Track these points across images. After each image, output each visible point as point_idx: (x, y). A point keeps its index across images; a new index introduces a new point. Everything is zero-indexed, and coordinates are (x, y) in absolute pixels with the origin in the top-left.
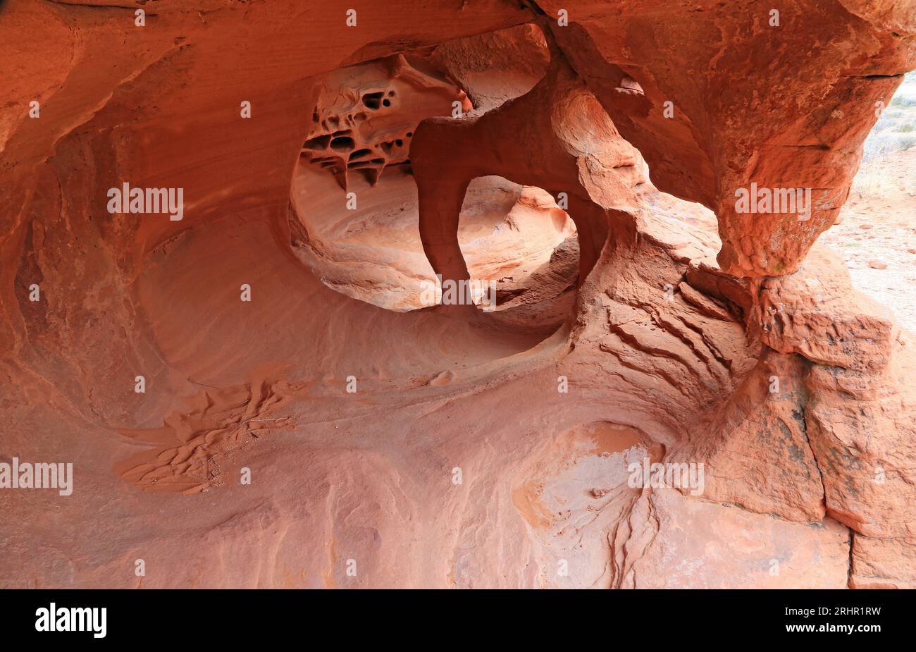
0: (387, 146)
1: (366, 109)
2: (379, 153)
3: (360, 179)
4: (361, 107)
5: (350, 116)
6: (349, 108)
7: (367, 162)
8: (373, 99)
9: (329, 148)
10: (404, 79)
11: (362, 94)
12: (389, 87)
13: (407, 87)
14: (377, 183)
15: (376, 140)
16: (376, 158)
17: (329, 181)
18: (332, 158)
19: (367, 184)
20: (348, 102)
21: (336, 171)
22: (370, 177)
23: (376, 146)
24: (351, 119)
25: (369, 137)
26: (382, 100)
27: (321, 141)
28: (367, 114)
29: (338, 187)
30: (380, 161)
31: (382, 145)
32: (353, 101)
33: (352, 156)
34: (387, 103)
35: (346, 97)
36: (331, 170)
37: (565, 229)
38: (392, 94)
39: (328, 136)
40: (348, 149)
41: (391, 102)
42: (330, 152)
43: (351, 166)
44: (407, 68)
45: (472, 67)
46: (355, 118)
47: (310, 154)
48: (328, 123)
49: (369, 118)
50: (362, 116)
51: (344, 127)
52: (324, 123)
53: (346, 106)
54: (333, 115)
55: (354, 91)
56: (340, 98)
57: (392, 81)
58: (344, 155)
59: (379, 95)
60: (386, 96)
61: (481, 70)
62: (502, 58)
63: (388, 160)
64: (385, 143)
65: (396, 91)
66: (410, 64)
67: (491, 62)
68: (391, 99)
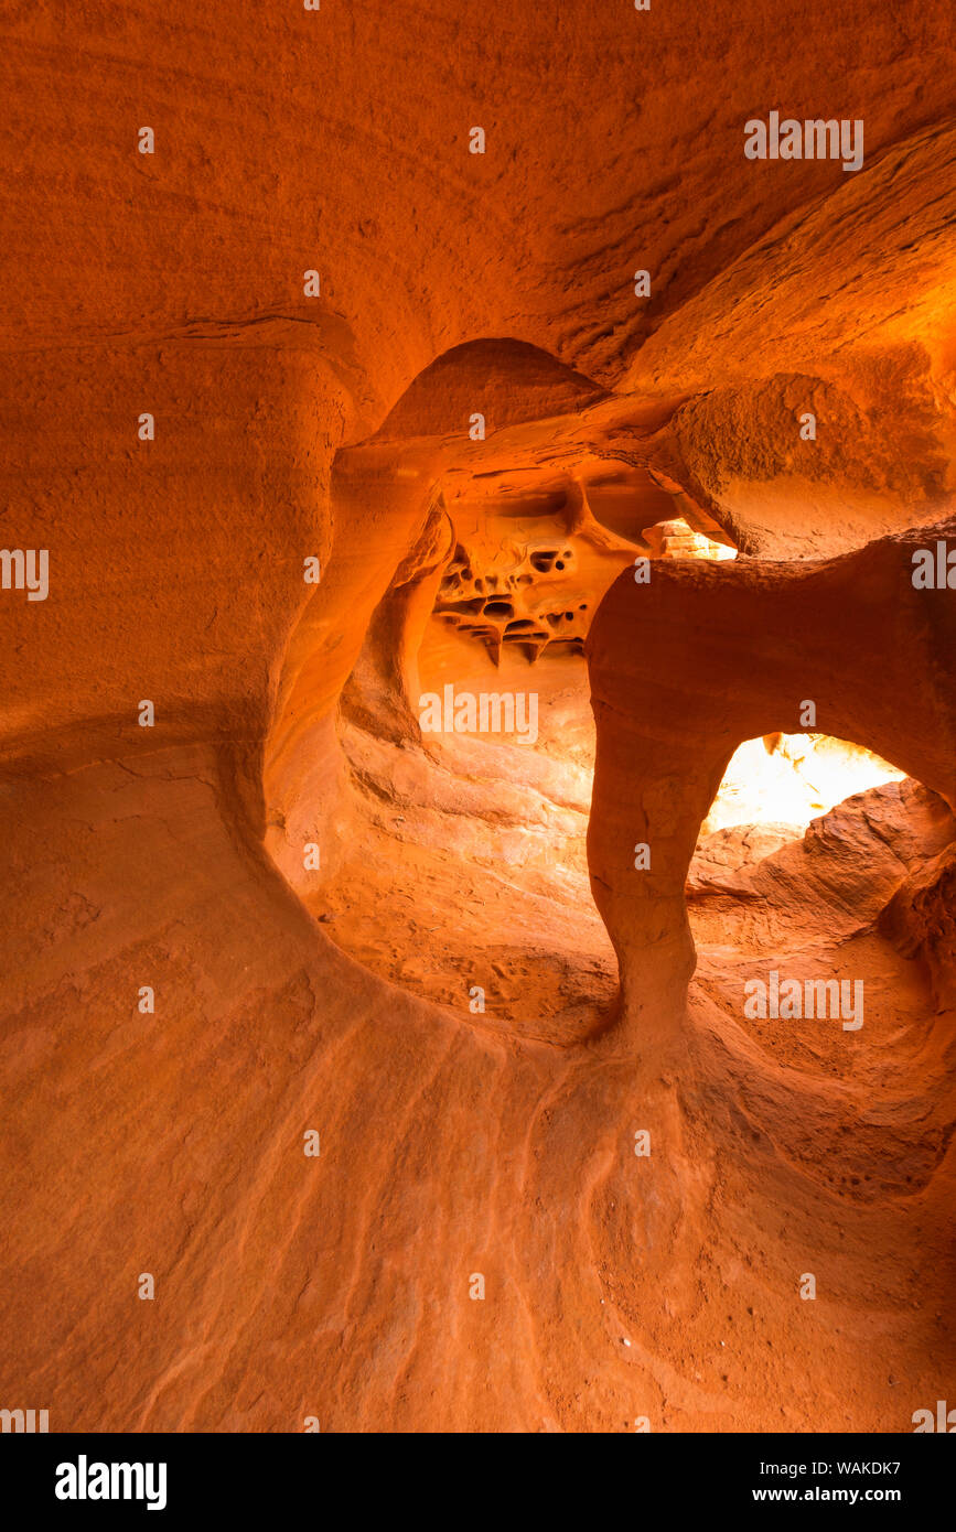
0: (554, 619)
1: (533, 571)
2: (544, 625)
3: (518, 656)
4: (527, 568)
5: (512, 578)
6: (513, 567)
7: (528, 636)
8: (543, 560)
9: (481, 614)
10: (586, 538)
11: (530, 552)
12: (564, 546)
13: (587, 547)
14: (537, 662)
15: (542, 610)
16: (538, 632)
17: (478, 656)
18: (484, 627)
19: (525, 661)
20: (512, 559)
21: (488, 642)
22: (529, 653)
23: (541, 617)
24: (513, 582)
25: (533, 607)
26: (555, 561)
27: (471, 606)
28: (534, 578)
29: (490, 661)
30: (542, 636)
31: (548, 616)
32: (518, 559)
33: (512, 626)
34: (560, 566)
35: (510, 553)
36: (484, 640)
37: (776, 751)
38: (568, 554)
39: (481, 600)
40: (505, 618)
41: (566, 565)
42: (482, 619)
43: (507, 638)
44: (590, 522)
45: (745, 469)
46: (518, 580)
47: (459, 620)
48: (484, 582)
49: (536, 582)
50: (528, 579)
51: (502, 589)
52: (478, 584)
53: (507, 564)
54: (492, 575)
55: (520, 547)
56: (503, 553)
57: (571, 538)
58: (500, 624)
59: (550, 555)
60: (560, 557)
61: (764, 476)
62: (819, 450)
63: (553, 633)
64: (552, 615)
65: (573, 551)
66: (595, 517)
67: (789, 460)
68: (566, 561)
